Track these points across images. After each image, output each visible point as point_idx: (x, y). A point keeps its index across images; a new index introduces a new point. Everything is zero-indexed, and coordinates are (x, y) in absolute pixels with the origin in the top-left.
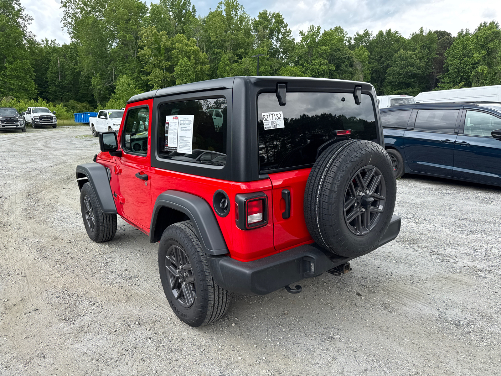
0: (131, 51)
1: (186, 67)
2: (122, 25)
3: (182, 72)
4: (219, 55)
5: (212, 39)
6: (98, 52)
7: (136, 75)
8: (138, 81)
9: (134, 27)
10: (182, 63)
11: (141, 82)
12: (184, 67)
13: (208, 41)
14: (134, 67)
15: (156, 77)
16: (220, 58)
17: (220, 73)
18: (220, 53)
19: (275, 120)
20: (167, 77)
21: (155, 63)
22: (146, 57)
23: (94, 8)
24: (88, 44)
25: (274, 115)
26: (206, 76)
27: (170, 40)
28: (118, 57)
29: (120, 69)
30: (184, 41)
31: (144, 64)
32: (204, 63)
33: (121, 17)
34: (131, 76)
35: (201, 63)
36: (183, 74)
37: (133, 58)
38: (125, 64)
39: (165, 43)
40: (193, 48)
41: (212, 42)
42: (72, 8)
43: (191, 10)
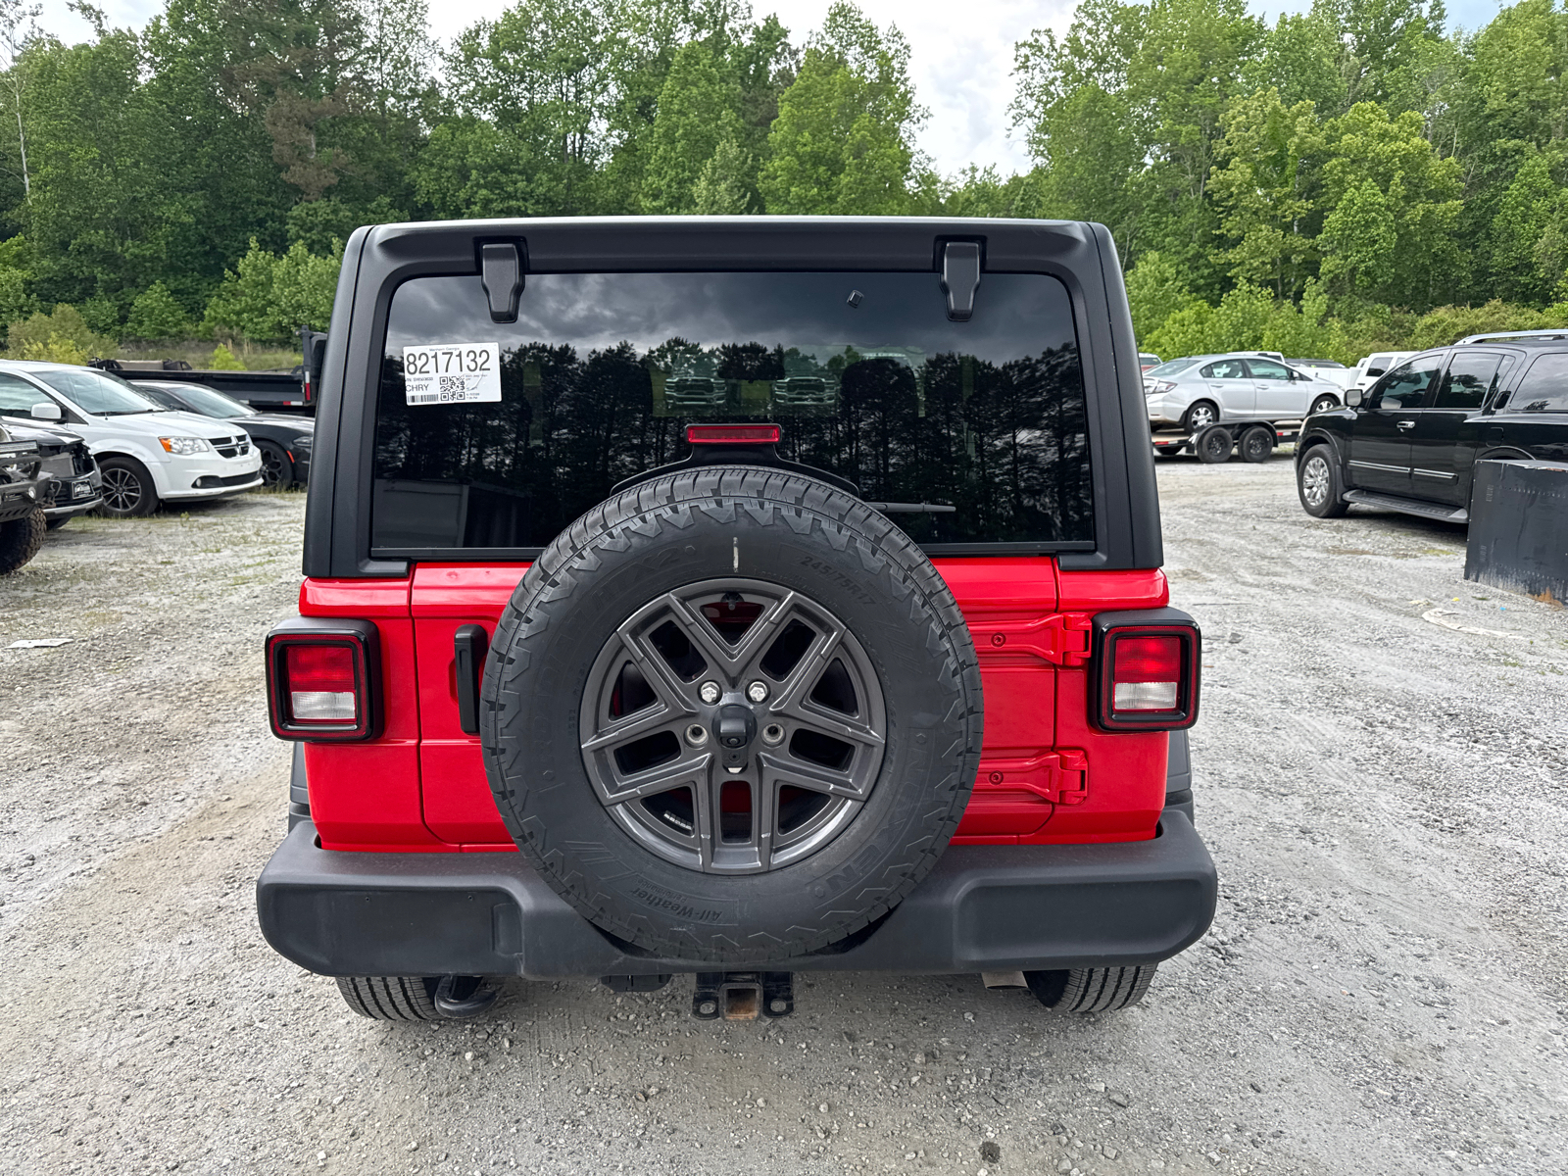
0: (1191, 176)
1: (1368, 212)
2: (1173, 98)
3: (1347, 232)
4: (1510, 161)
5: (1493, 104)
6: (1090, 189)
7: (1193, 249)
8: (1198, 268)
9: (1208, 101)
10: (1351, 201)
11: (1206, 272)
12: (1357, 213)
13: (1474, 114)
14: (1192, 224)
15: (1257, 252)
16: (1516, 171)
17: (1504, 224)
18: (1518, 151)
19: (458, 374)
20: (1294, 250)
21: (1257, 208)
22: (1233, 189)
23: (1100, 60)
24: (1068, 167)
25: (456, 353)
26: (1442, 239)
27: (1327, 125)
28: (1148, 196)
29: (1147, 234)
30: (1373, 125)
31: (1222, 213)
32: (1440, 195)
33: (1177, 74)
34: (1177, 253)
35: (1429, 195)
36: (1349, 235)
37: (1193, 197)
38: (1164, 219)
39: (1302, 140)
40: (1403, 145)
41: (1491, 116)
42: (1042, 71)
43: (1425, 14)
